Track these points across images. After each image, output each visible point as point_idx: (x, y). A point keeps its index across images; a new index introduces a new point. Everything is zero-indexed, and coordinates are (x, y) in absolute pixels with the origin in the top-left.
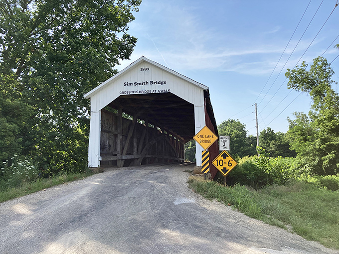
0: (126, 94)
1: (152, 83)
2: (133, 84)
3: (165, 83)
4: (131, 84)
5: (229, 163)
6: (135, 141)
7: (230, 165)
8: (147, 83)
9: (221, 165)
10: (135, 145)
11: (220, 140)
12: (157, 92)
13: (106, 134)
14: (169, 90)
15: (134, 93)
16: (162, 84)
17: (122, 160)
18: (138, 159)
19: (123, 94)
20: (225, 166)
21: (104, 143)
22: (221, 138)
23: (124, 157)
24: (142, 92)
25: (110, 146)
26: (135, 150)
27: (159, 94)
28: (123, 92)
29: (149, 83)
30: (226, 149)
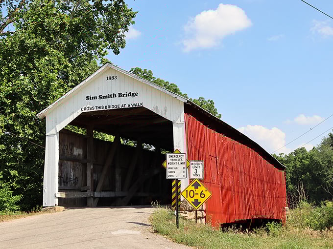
0: (89, 111)
1: (120, 95)
2: (98, 97)
3: (136, 94)
4: (95, 98)
5: (201, 194)
6: (118, 172)
7: (203, 196)
8: (114, 95)
9: (192, 196)
10: (118, 177)
11: (191, 166)
12: (126, 107)
13: (69, 163)
14: (141, 104)
15: (99, 110)
16: (133, 96)
17: (94, 198)
18: (122, 197)
19: (85, 111)
20: (197, 197)
21: (67, 174)
22: (192, 164)
23: (97, 194)
24: (109, 107)
25: (76, 179)
26: (118, 184)
27: (129, 109)
28: (85, 109)
29: (117, 95)
30: (198, 177)
